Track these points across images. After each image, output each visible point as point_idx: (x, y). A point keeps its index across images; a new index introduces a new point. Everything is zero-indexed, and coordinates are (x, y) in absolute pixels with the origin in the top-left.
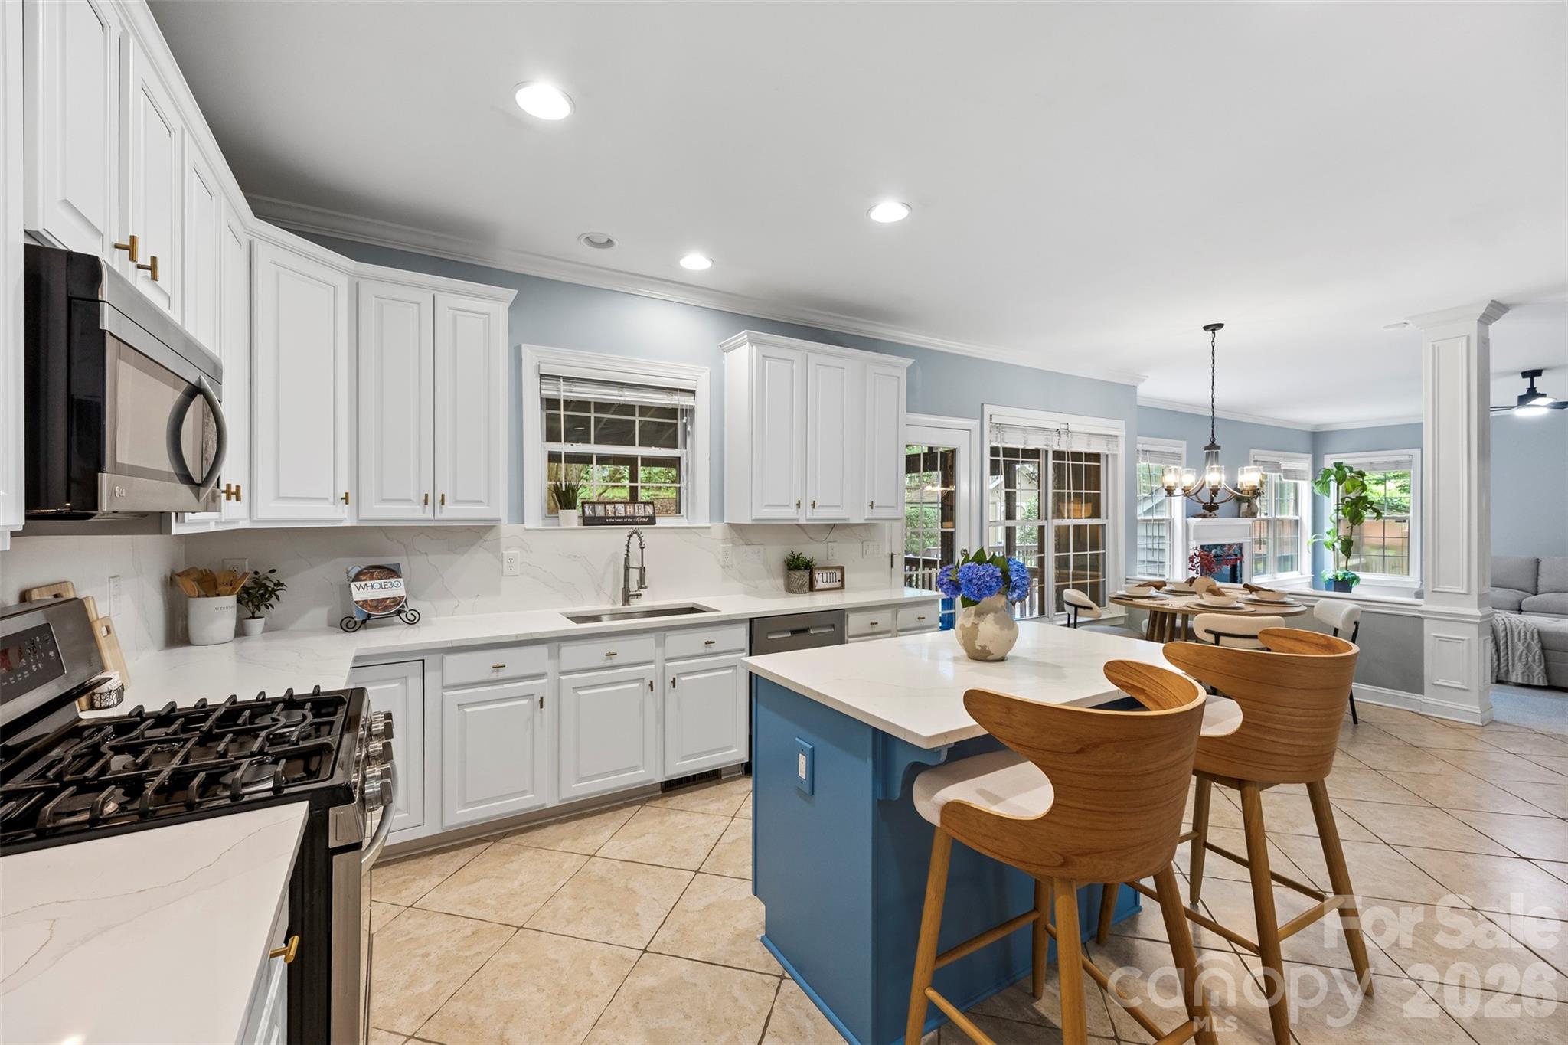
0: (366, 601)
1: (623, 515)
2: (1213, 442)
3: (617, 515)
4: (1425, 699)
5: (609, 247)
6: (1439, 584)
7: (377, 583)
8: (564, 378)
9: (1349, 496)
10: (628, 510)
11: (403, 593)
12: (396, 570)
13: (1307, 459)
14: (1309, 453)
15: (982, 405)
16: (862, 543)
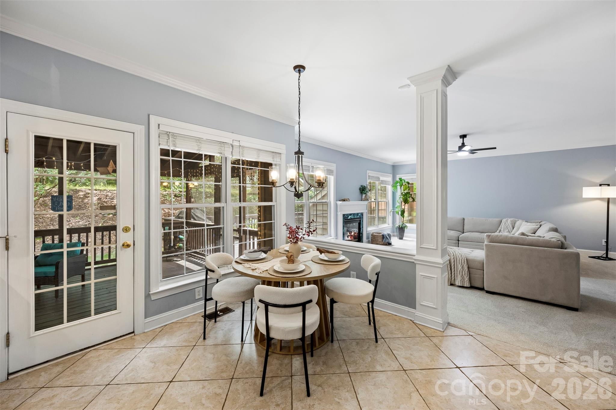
2: (299, 149)
4: (418, 313)
6: (423, 243)
9: (404, 192)
13: (390, 176)
14: (391, 174)
15: (149, 116)
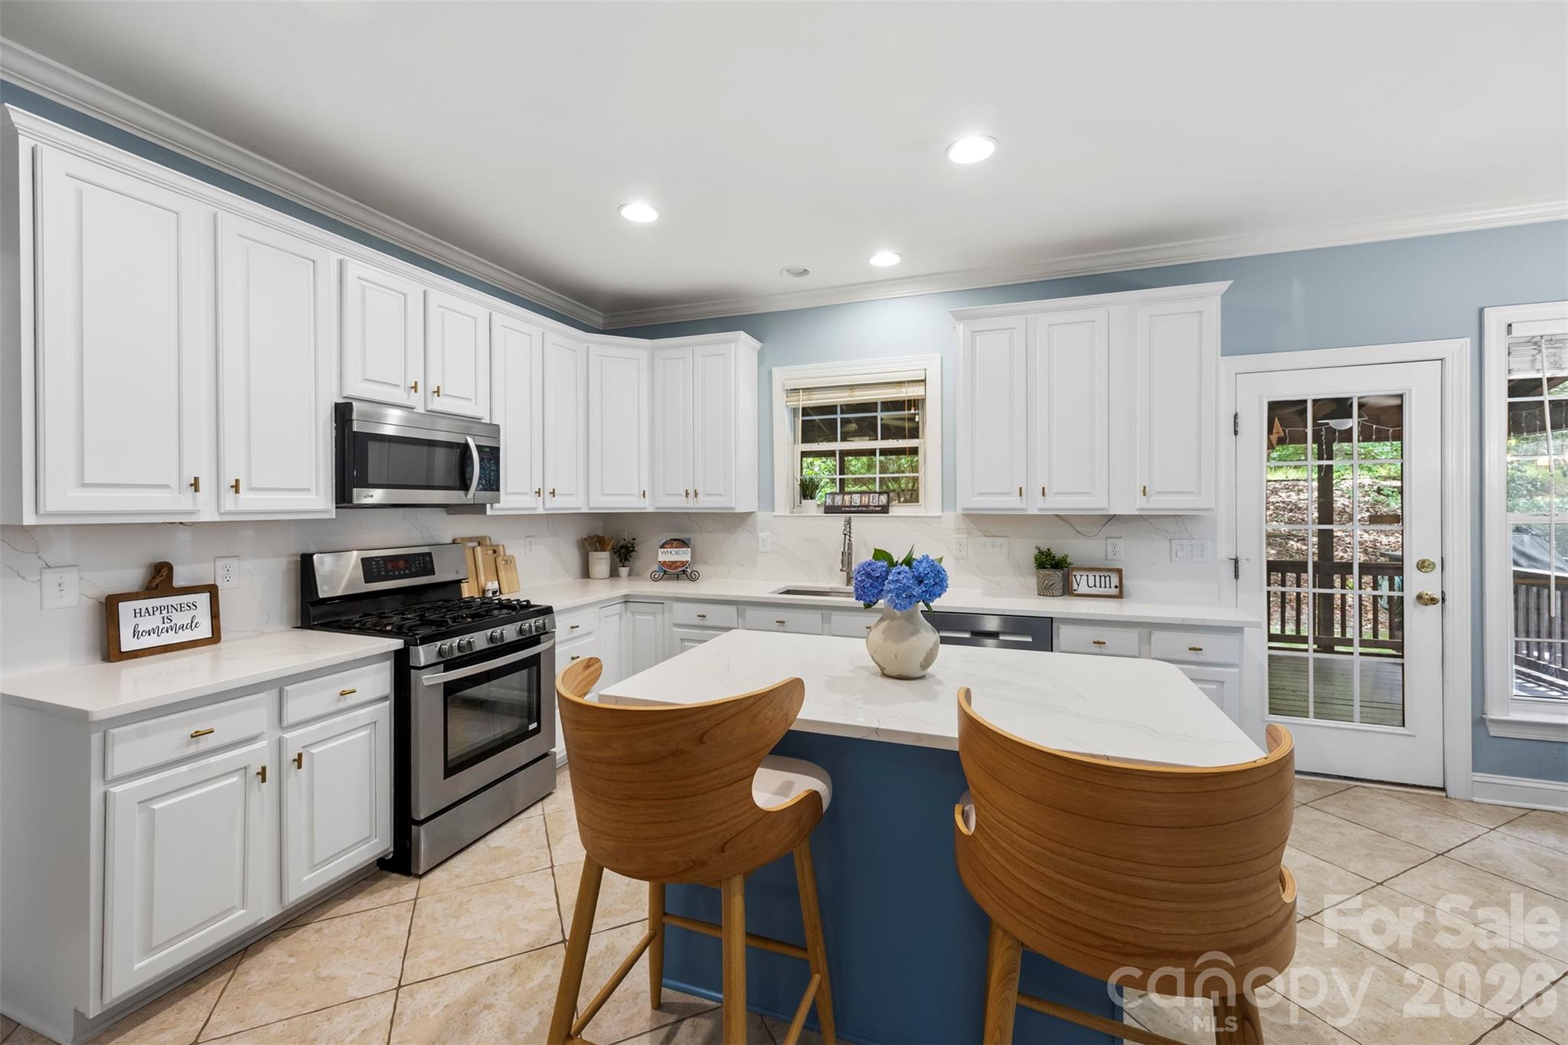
0: (665, 562)
1: (859, 504)
3: (853, 504)
5: (807, 274)
7: (674, 550)
8: (803, 389)
10: (863, 500)
11: (689, 559)
12: (687, 542)
15: (1481, 311)
16: (1171, 540)
